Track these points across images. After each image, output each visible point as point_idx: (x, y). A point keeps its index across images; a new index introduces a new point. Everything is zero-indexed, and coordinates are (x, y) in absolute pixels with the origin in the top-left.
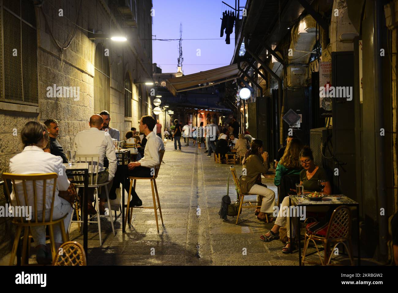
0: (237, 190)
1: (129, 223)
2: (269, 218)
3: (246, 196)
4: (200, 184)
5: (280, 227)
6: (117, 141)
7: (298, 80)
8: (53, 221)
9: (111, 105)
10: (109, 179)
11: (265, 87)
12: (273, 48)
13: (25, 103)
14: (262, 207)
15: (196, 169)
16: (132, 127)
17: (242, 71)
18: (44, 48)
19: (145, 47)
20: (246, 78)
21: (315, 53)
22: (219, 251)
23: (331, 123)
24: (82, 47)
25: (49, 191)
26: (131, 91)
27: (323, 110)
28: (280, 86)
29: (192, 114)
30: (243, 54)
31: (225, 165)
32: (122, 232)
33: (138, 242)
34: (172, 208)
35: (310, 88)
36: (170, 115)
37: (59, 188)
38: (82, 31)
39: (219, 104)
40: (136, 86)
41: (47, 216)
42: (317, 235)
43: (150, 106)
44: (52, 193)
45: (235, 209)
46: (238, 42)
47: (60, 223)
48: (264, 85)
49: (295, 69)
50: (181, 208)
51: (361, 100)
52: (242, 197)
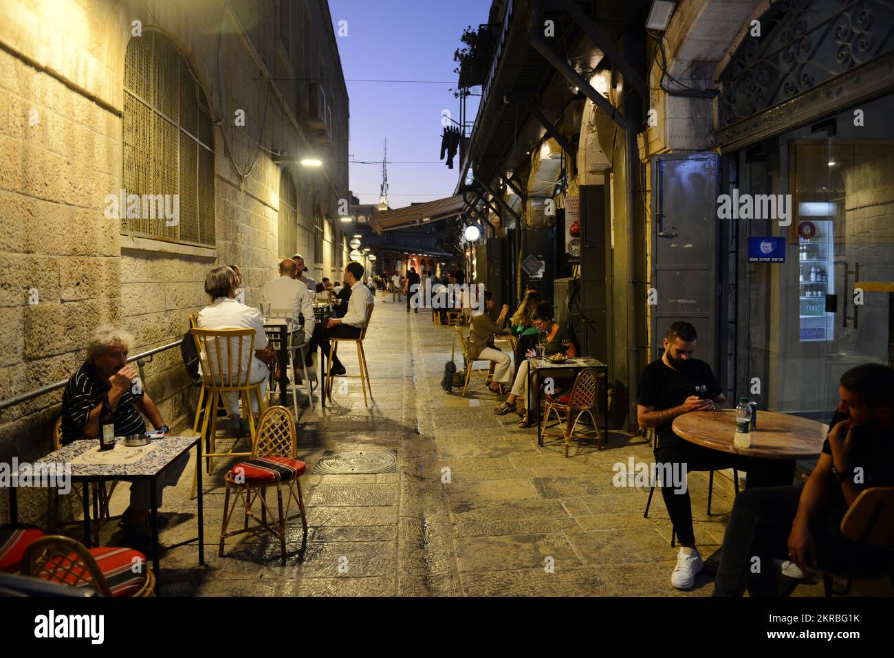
0: (464, 354)
1: (329, 396)
2: (503, 389)
3: (475, 363)
4: (414, 350)
5: (517, 396)
6: (314, 294)
7: (540, 217)
8: (250, 385)
9: (298, 247)
10: (306, 341)
11: (499, 225)
12: (509, 175)
13: (202, 245)
14: (495, 375)
15: (409, 331)
16: (324, 277)
17: (468, 204)
18: (222, 176)
19: (340, 171)
20: (473, 213)
21: (560, 184)
22: (442, 426)
23: (579, 273)
24: (265, 173)
25: (246, 350)
26: (323, 229)
27: (569, 256)
28: (518, 224)
29: (400, 260)
30: (470, 183)
31: (447, 326)
32: (321, 406)
33: (341, 417)
34: (381, 378)
35: (555, 228)
36: (372, 261)
37: (256, 347)
38: (265, 151)
39: (438, 247)
40: (329, 222)
41: (243, 380)
42: (559, 403)
43: (345, 249)
44: (249, 352)
45: (462, 379)
46: (464, 167)
47: (256, 388)
48: (497, 223)
49: (536, 204)
50: (392, 378)
51: (613, 244)
52: (470, 363)
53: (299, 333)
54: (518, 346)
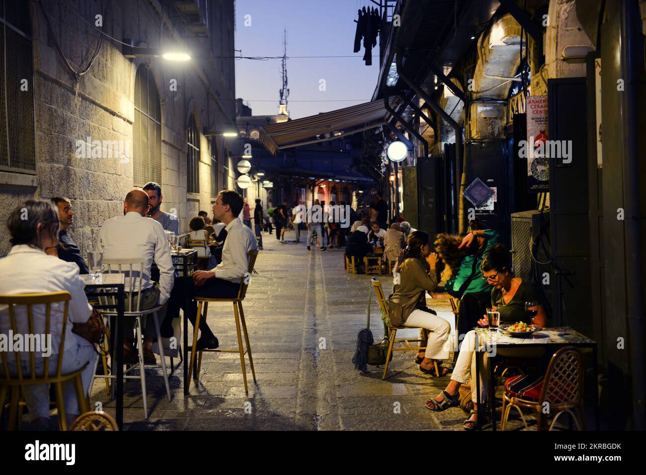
0: (384, 319)
1: (196, 378)
2: (440, 369)
3: (399, 331)
4: (319, 309)
5: (461, 384)
6: (174, 236)
7: (489, 127)
8: (62, 375)
9: (163, 171)
10: (161, 302)
11: (433, 139)
12: (447, 71)
13: (13, 169)
14: (429, 349)
15: (313, 283)
16: (201, 210)
17: (392, 111)
18: (45, 73)
19: (222, 71)
20: (398, 123)
21: (519, 80)
22: (352, 426)
23: (548, 203)
24: (112, 71)
25: (57, 323)
26: (199, 147)
27: (533, 180)
28: (459, 137)
29: (305, 187)
30: (394, 83)
31: (363, 276)
32: (182, 394)
33: (211, 411)
34: (271, 351)
35: (512, 142)
36: (267, 189)
37: (72, 317)
38: (112, 41)
39: (353, 170)
40: (207, 137)
41: (51, 368)
42: (523, 398)
43: (231, 173)
44: (60, 326)
45: (381, 354)
46: (385, 61)
47: (75, 378)
48: (431, 137)
49: (485, 108)
50: (286, 351)
51: (600, 161)
52: (393, 331)
53: (150, 293)
54: (461, 308)
